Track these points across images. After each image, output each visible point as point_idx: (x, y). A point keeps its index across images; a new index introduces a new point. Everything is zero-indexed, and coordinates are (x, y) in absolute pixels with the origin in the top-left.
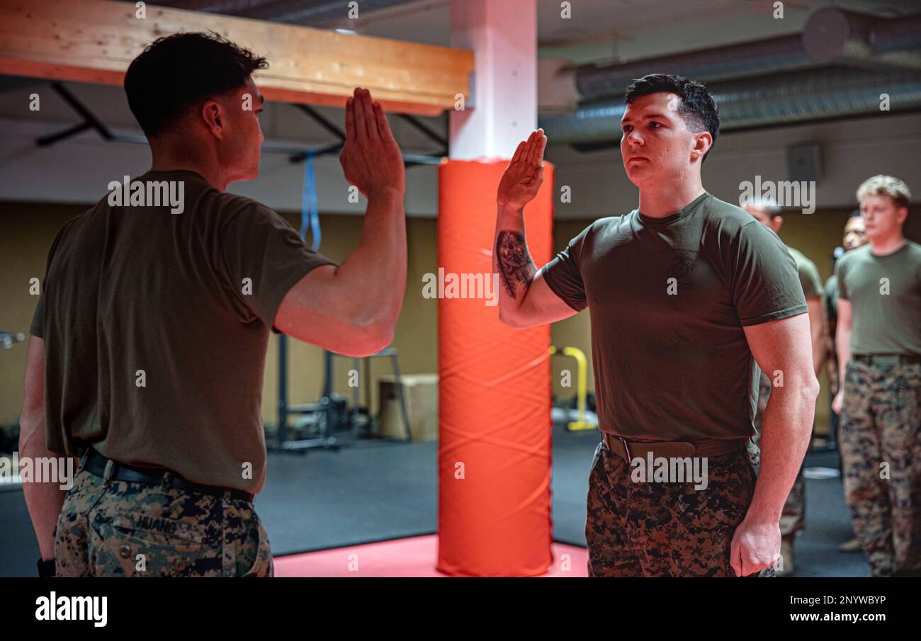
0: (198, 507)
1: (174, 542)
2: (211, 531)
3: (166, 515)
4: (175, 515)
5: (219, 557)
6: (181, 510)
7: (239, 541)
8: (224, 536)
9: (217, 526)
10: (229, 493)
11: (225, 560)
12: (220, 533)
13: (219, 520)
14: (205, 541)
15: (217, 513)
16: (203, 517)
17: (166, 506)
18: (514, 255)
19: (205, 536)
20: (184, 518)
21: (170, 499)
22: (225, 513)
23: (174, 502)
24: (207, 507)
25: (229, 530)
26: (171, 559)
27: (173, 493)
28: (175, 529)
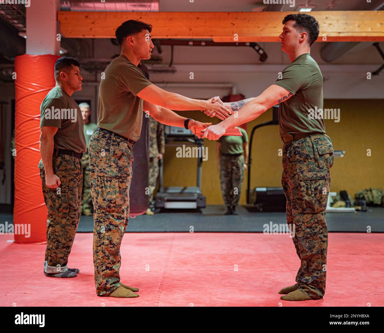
0: (106, 136)
1: (99, 144)
2: (107, 142)
3: (98, 137)
4: (100, 137)
5: (109, 149)
6: (102, 136)
7: (115, 146)
8: (111, 144)
9: (109, 141)
10: (114, 134)
11: (111, 150)
12: (110, 143)
13: (110, 140)
14: (106, 144)
15: (110, 138)
16: (106, 139)
17: (99, 135)
18: (240, 105)
19: (106, 143)
20: (102, 138)
21: (100, 133)
22: (112, 139)
23: (101, 134)
24: (107, 137)
25: (113, 143)
26: (98, 148)
27: (101, 132)
28: (100, 141)
